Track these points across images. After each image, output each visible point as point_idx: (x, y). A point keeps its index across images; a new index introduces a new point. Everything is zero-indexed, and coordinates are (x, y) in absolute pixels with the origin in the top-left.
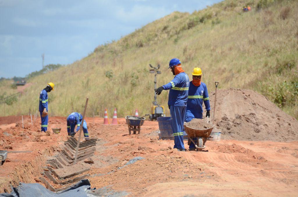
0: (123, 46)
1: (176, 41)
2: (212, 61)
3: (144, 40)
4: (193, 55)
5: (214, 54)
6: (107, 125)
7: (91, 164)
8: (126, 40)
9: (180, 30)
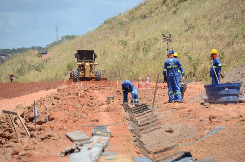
0: (129, 18)
1: (175, 12)
2: (211, 28)
3: (147, 12)
4: (193, 24)
5: (212, 22)
6: (141, 89)
7: (171, 133)
8: (131, 13)
9: (177, 3)
